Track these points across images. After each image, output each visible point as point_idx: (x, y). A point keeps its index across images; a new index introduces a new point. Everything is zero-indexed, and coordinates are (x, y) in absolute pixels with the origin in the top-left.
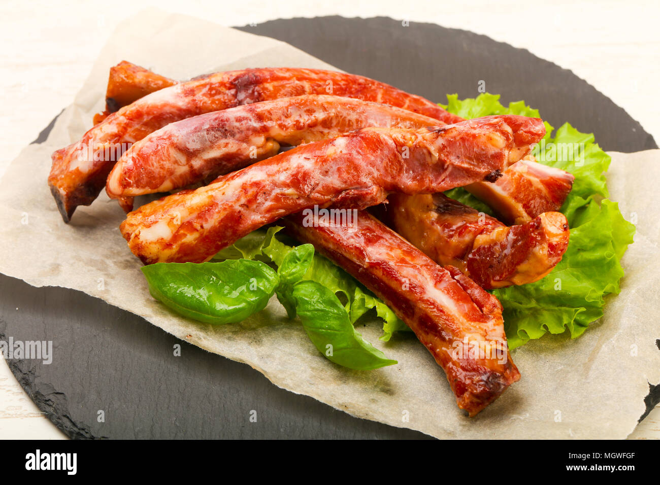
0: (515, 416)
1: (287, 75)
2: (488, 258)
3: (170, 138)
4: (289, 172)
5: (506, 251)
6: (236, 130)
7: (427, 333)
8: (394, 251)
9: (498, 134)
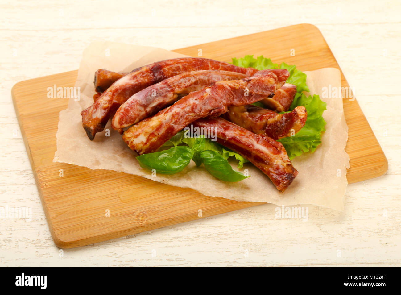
0: (300, 189)
1: (172, 62)
2: (275, 128)
3: (136, 101)
4: (190, 106)
5: (283, 124)
6: (161, 93)
7: (258, 163)
8: (236, 131)
9: (272, 79)
